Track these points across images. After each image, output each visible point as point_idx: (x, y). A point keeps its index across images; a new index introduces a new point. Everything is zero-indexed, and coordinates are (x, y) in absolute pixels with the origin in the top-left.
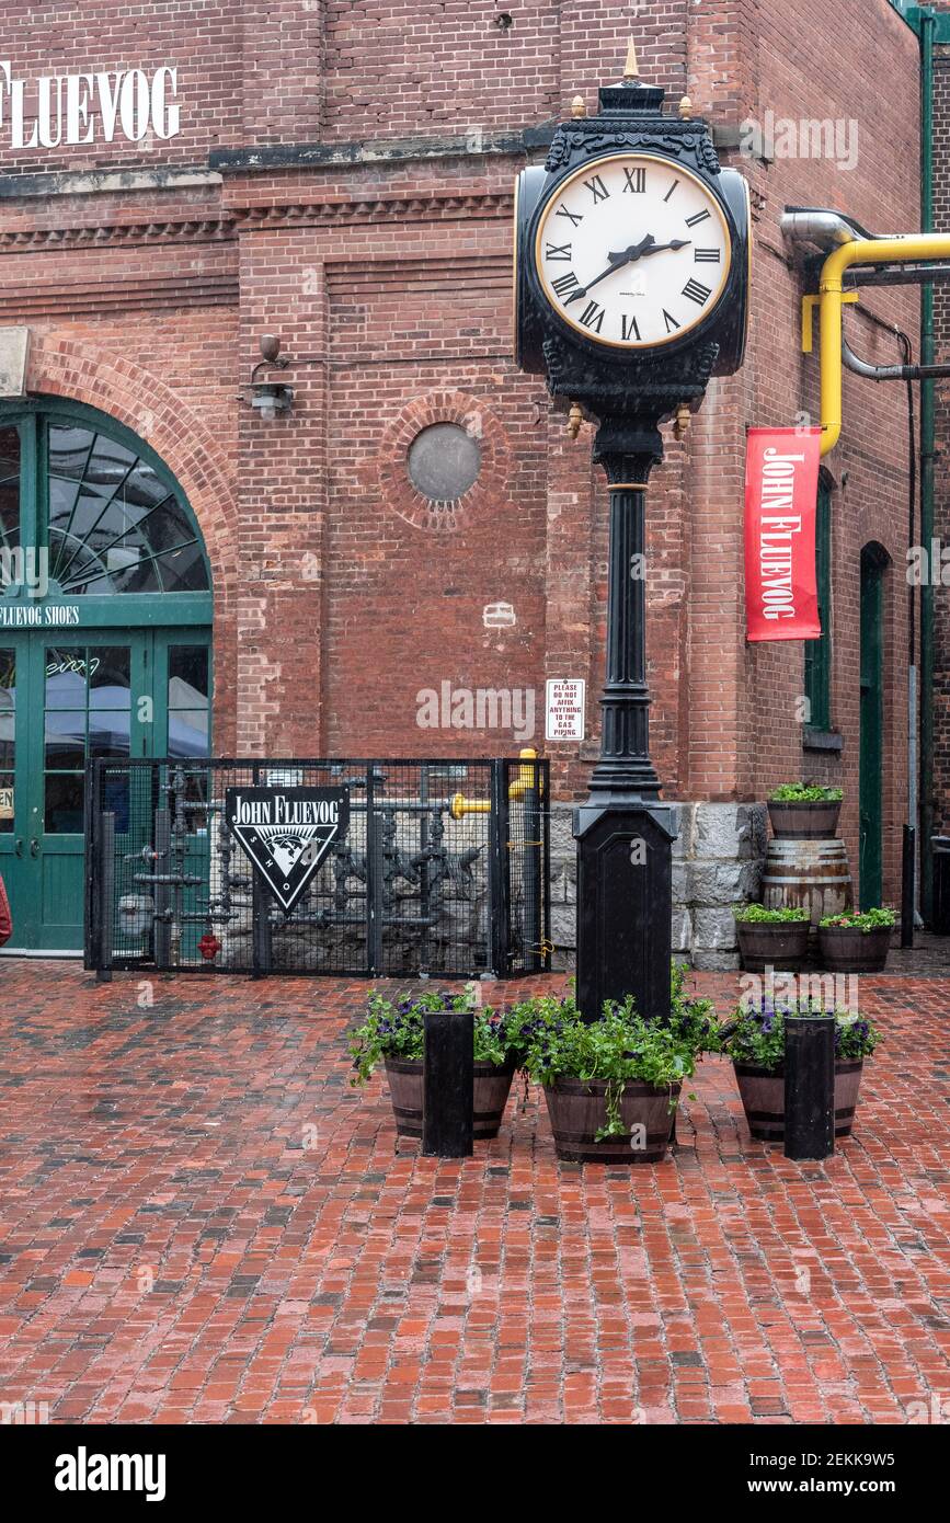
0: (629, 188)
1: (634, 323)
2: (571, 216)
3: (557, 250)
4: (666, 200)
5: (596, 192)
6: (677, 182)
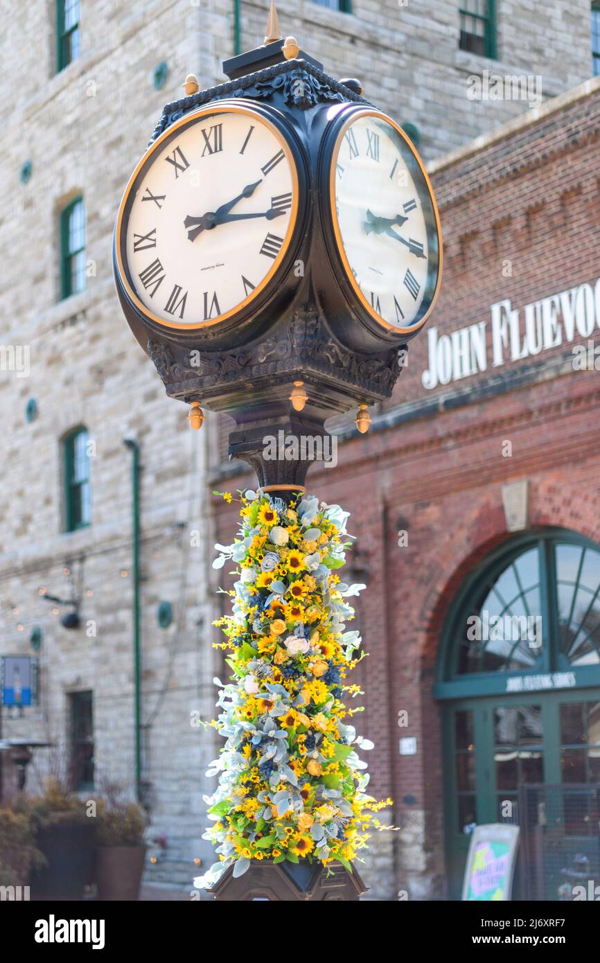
0: (207, 151)
1: (215, 299)
2: (155, 198)
3: (143, 238)
4: (242, 152)
5: (177, 166)
6: (252, 128)
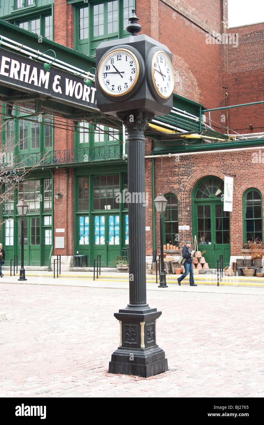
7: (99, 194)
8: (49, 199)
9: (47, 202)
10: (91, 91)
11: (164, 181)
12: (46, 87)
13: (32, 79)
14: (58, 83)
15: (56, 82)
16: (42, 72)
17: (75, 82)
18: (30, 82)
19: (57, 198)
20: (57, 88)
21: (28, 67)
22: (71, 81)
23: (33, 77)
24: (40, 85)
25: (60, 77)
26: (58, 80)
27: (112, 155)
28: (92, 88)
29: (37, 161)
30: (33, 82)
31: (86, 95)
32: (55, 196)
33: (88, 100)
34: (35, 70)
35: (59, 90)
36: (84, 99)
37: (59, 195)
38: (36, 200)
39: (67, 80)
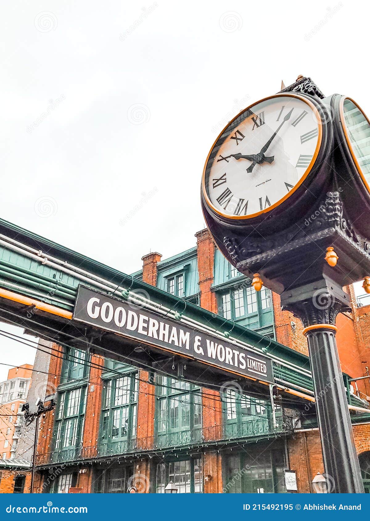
7: (250, 474)
8: (199, 482)
9: (198, 485)
10: (234, 354)
11: (319, 459)
12: (188, 347)
13: (171, 338)
14: (199, 344)
15: (197, 343)
16: (182, 332)
17: (216, 344)
18: (170, 342)
19: (207, 480)
20: (199, 349)
21: (167, 326)
22: (212, 343)
23: (173, 337)
24: (180, 346)
25: (200, 338)
26: (199, 340)
27: (261, 430)
28: (234, 351)
29: (187, 439)
30: (173, 341)
31: (229, 357)
32: (205, 478)
33: (231, 363)
34: (174, 330)
35: (201, 351)
36: (227, 362)
37: (209, 476)
38: (186, 483)
39: (208, 341)
